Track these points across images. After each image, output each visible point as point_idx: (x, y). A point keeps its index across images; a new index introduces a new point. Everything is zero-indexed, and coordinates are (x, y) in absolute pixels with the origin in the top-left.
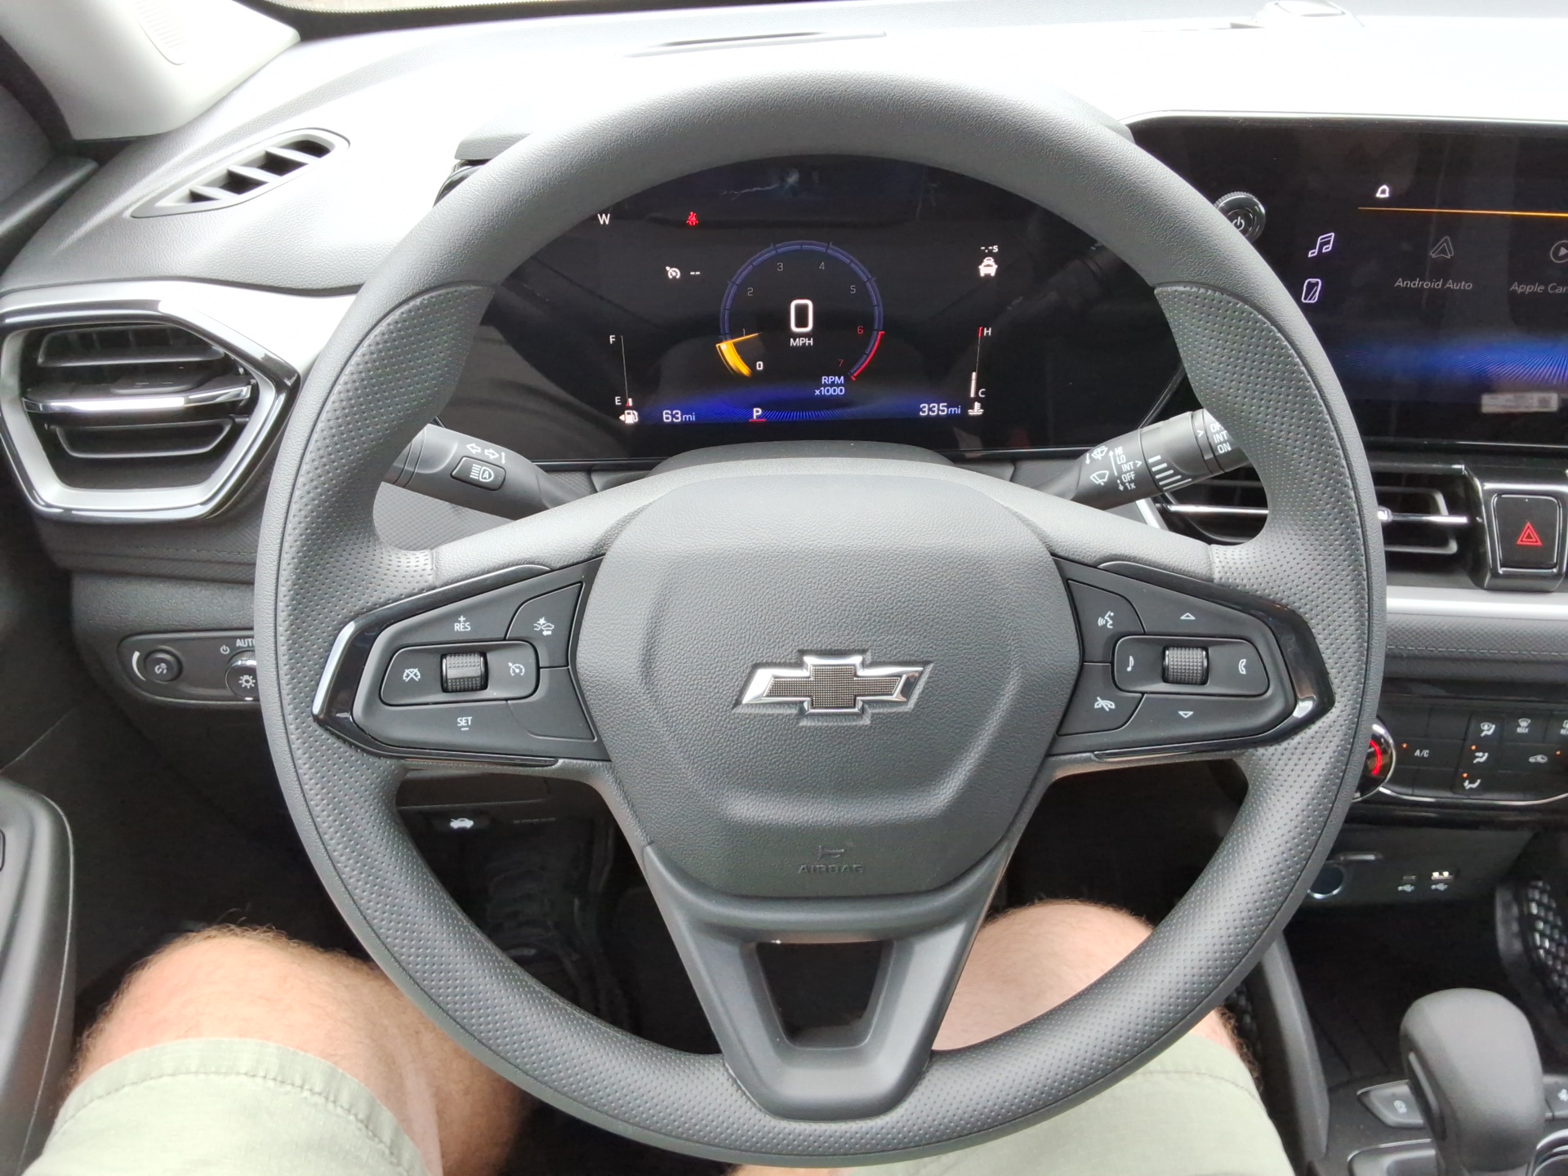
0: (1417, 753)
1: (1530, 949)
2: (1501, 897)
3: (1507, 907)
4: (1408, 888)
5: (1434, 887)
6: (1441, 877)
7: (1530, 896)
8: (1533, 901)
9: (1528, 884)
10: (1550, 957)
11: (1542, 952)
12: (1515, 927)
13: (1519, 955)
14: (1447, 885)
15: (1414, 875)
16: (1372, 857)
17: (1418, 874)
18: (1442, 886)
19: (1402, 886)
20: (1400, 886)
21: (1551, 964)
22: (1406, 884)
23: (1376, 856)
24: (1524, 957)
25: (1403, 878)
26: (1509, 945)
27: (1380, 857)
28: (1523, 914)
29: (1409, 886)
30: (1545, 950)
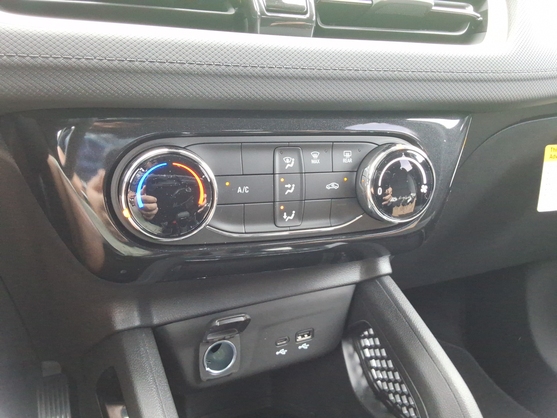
0: (239, 190)
1: (372, 382)
2: (347, 350)
3: (351, 356)
4: (283, 352)
5: (300, 347)
6: (304, 339)
7: (363, 345)
8: (366, 347)
9: (360, 336)
10: (385, 383)
11: (379, 382)
12: (360, 370)
13: (367, 389)
14: (308, 345)
15: (285, 340)
16: (242, 319)
17: (288, 339)
18: (305, 347)
19: (279, 351)
20: (277, 351)
21: (386, 388)
22: (281, 348)
23: (245, 318)
24: (370, 390)
25: (278, 344)
26: (359, 383)
27: (248, 318)
28: (362, 358)
29: (283, 350)
30: (381, 380)
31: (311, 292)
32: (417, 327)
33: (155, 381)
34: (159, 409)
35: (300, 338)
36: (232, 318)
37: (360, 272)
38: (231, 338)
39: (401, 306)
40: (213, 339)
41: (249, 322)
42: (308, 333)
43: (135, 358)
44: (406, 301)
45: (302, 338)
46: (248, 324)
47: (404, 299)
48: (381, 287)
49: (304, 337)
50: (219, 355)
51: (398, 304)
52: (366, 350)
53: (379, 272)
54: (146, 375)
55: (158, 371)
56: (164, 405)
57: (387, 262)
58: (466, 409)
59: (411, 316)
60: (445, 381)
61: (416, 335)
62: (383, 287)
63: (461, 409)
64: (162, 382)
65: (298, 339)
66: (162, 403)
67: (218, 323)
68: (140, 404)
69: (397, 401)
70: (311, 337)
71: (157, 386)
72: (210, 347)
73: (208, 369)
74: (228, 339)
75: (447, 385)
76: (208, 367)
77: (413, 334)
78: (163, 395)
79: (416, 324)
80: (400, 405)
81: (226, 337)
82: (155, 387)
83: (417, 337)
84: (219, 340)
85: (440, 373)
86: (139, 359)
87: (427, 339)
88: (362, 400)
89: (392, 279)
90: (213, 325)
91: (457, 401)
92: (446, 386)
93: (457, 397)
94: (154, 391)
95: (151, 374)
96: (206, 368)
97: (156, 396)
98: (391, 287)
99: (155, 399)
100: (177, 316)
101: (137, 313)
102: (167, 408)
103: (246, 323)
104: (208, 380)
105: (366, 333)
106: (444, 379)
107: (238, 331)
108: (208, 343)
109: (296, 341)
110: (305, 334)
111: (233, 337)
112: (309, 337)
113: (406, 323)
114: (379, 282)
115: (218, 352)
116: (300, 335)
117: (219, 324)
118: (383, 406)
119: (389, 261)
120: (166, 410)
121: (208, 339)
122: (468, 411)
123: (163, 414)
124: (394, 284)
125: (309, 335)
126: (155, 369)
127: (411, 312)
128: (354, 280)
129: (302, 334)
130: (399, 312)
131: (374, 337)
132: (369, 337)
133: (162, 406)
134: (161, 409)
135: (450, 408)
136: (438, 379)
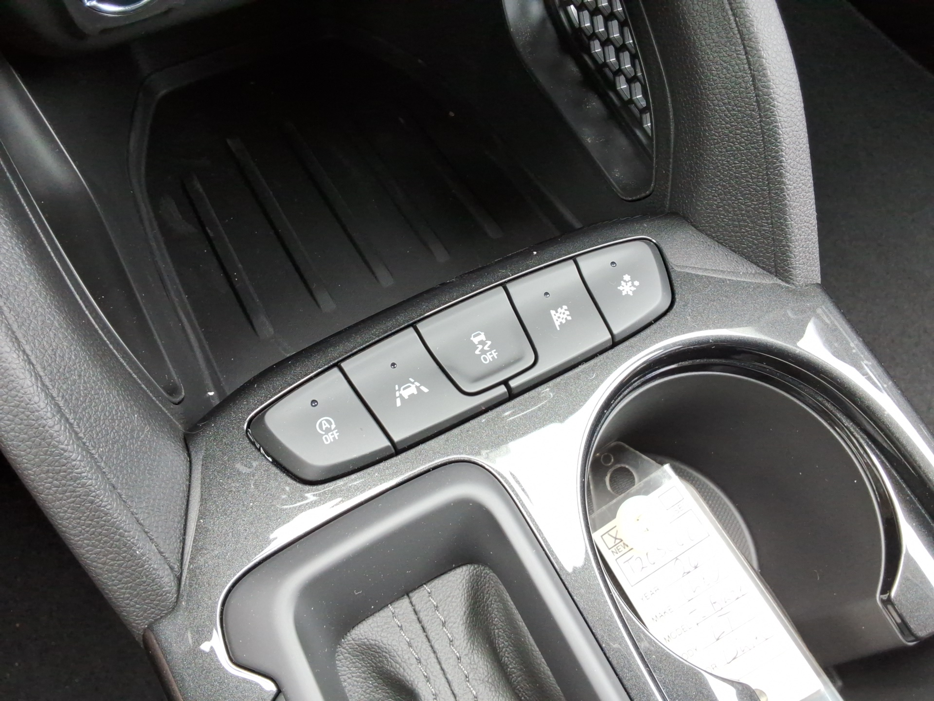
1: (554, 9)
10: (585, 15)
11: (572, 10)
13: (543, 22)
21: (587, 25)
24: (549, 25)
60: (740, 41)
63: (760, 114)
69: (608, 61)
73: (90, 3)
80: (611, 70)
85: (732, 18)
88: (525, 53)
91: (757, 95)
93: (759, 84)
104: (104, 31)
106: (739, 36)
118: (573, 68)
135: (734, 110)
136: (723, 34)
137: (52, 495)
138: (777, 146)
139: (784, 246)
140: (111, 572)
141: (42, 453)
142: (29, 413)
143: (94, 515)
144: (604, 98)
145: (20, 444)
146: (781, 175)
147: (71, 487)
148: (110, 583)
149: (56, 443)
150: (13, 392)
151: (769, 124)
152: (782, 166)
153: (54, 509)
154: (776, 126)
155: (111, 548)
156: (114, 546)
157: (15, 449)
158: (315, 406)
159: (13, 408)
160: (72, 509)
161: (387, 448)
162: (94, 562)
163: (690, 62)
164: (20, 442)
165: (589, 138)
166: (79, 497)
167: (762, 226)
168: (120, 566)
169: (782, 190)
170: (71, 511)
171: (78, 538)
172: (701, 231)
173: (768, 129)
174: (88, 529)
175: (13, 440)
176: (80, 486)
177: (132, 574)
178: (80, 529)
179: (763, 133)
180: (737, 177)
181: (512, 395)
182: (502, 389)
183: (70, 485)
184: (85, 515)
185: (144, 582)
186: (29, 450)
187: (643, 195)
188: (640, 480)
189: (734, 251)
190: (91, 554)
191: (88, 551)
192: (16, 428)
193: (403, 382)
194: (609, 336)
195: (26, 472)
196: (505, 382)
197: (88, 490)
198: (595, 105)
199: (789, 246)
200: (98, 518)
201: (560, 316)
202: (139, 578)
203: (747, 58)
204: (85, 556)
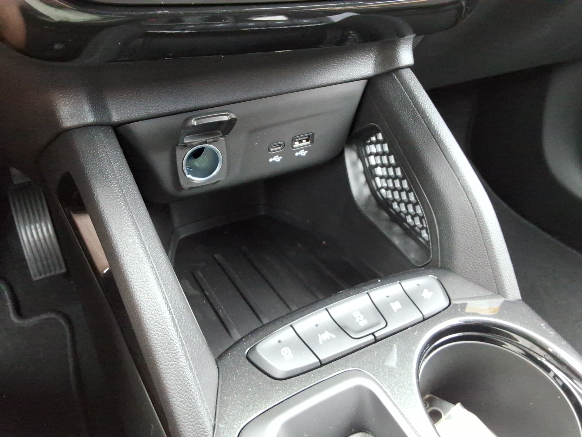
1: (374, 191)
2: (350, 157)
3: (354, 164)
4: (277, 159)
5: (297, 154)
7: (368, 152)
8: (371, 154)
9: (367, 142)
10: (389, 192)
11: (383, 191)
12: (363, 179)
13: (369, 197)
14: (306, 152)
15: (280, 145)
16: (226, 118)
17: (283, 145)
18: (303, 154)
19: (272, 158)
20: (271, 158)
21: (390, 196)
22: (275, 155)
23: (229, 117)
24: (373, 198)
25: (272, 150)
26: (361, 192)
27: (233, 117)
28: (366, 166)
29: (277, 156)
30: (386, 188)
31: (311, 88)
32: (438, 129)
33: (121, 188)
34: (129, 220)
35: (297, 144)
36: (213, 116)
37: (375, 64)
38: (214, 141)
39: (421, 105)
40: (192, 143)
41: (235, 122)
42: (307, 137)
43: (93, 161)
44: (427, 99)
45: (300, 143)
46: (235, 124)
47: (425, 97)
48: (399, 82)
49: (302, 143)
50: (202, 162)
51: (417, 103)
52: (372, 158)
53: (398, 63)
54: (109, 181)
55: (125, 177)
56: (135, 215)
57: (409, 50)
58: (484, 218)
59: (431, 117)
60: (463, 189)
61: (435, 139)
62: (402, 83)
63: (477, 219)
64: (131, 190)
65: (295, 144)
66: (131, 213)
67: (195, 122)
68: (104, 214)
69: (402, 210)
70: (310, 143)
71: (123, 194)
72: (189, 152)
73: (189, 176)
74: (210, 143)
75: (465, 194)
76: (188, 174)
77: (431, 138)
78: (132, 204)
79: (436, 126)
80: (404, 214)
81: (208, 141)
82: (121, 195)
83: (436, 141)
84: (200, 144)
85: (458, 181)
86: (97, 163)
87: (447, 144)
88: (363, 209)
89: (412, 73)
90: (189, 124)
91: (474, 211)
92: (463, 195)
93: (474, 206)
94: (121, 200)
95: (115, 181)
96: (187, 175)
97: (123, 206)
98: (412, 82)
99: (123, 208)
100: (143, 113)
101: (88, 107)
102: (139, 218)
103: (231, 123)
104: (191, 188)
105: (373, 139)
106: (462, 187)
107: (222, 134)
108: (185, 146)
109: (293, 147)
110: (304, 139)
111: (216, 141)
112: (308, 143)
113: (425, 125)
114: (396, 76)
115: (201, 158)
116: (297, 140)
117: (197, 123)
118: (385, 215)
119: (412, 50)
120: (137, 220)
121: (185, 142)
122: (485, 221)
123: (134, 225)
124: (415, 79)
125: (307, 140)
126: (120, 175)
127: (432, 113)
128: (365, 74)
129: (300, 139)
130: (417, 112)
131: (382, 143)
132: (378, 142)
133: (132, 216)
134: (130, 220)
135: (465, 218)
136: (455, 187)
137: (167, 366)
138: (487, 232)
139: (499, 279)
140: (185, 414)
141: (167, 343)
142: (165, 323)
143: (183, 379)
144: (402, 226)
145: (158, 337)
146: (491, 245)
147: (176, 362)
148: (183, 421)
149: (174, 339)
150: (159, 312)
151: (481, 222)
152: (491, 241)
153: (166, 374)
154: (485, 223)
155: (187, 399)
156: (189, 398)
157: (155, 340)
158: (280, 343)
159: (158, 320)
160: (174, 375)
161: (316, 363)
162: (178, 407)
163: (442, 199)
164: (159, 336)
165: (397, 242)
166: (178, 368)
167: (487, 270)
168: (190, 410)
169: (494, 252)
170: (174, 376)
171: (174, 392)
172: (458, 275)
173: (482, 225)
174: (179, 387)
175: (155, 335)
176: (180, 362)
177: (195, 417)
178: (176, 386)
179: (480, 227)
180: (471, 247)
181: (376, 340)
182: (372, 337)
183: (176, 361)
184: (180, 378)
185: (199, 422)
186: (162, 341)
187: (427, 262)
188: (445, 415)
189: (476, 284)
190: (178, 402)
191: (177, 400)
192: (158, 329)
193: (322, 332)
194: (421, 316)
195: (157, 353)
196: (373, 334)
197: (183, 365)
198: (397, 229)
199: (502, 279)
200: (185, 381)
201: (396, 306)
202: (197, 420)
203: (467, 196)
204: (174, 403)
